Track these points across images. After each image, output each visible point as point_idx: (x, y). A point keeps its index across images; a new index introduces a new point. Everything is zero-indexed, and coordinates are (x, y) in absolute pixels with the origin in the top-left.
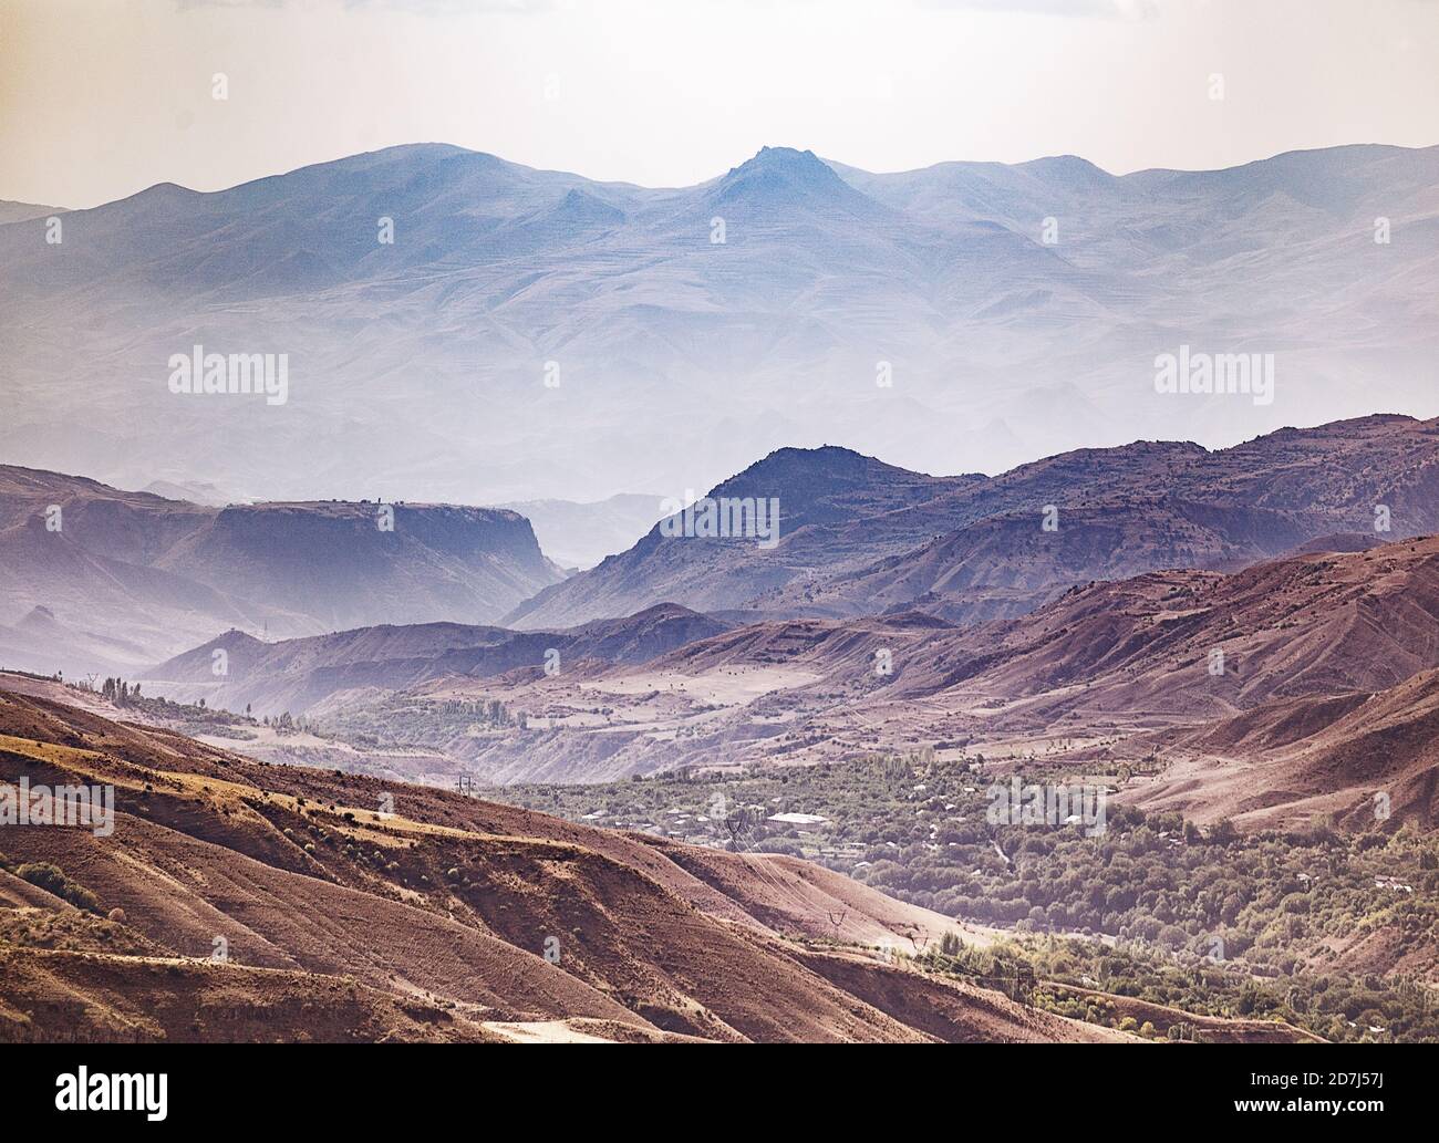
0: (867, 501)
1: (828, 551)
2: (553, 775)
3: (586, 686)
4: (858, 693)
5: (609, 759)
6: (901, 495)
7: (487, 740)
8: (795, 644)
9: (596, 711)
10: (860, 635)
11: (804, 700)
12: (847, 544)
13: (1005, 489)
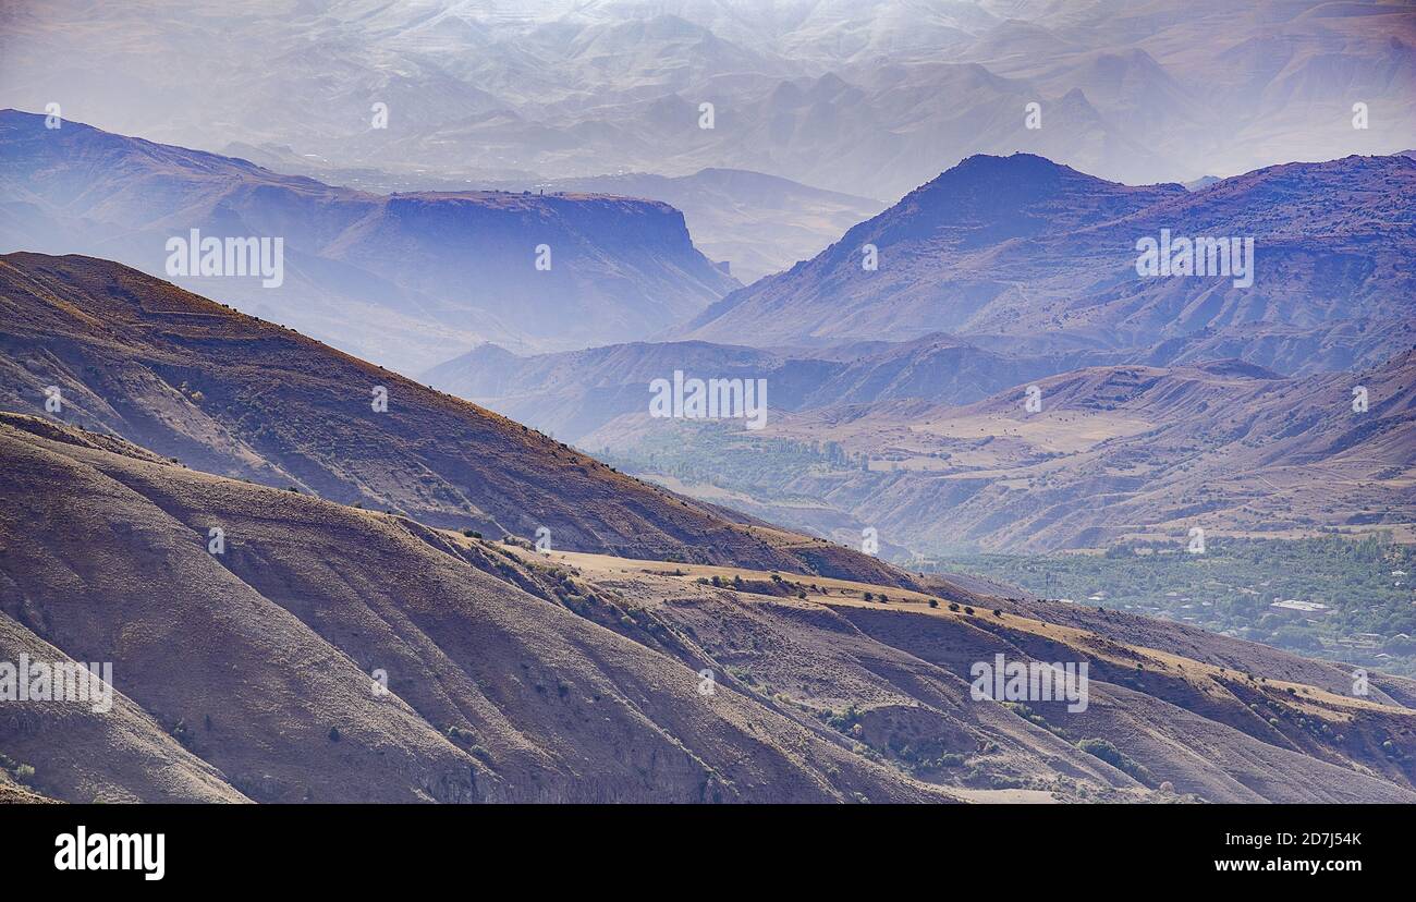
0: (1062, 211)
1: (1036, 265)
2: (905, 520)
3: (919, 428)
4: (1208, 446)
5: (961, 506)
6: (1096, 205)
7: (830, 481)
8: (1123, 391)
9: (933, 455)
10: (1189, 384)
11: (1156, 452)
12: (1055, 258)
13: (1216, 204)
